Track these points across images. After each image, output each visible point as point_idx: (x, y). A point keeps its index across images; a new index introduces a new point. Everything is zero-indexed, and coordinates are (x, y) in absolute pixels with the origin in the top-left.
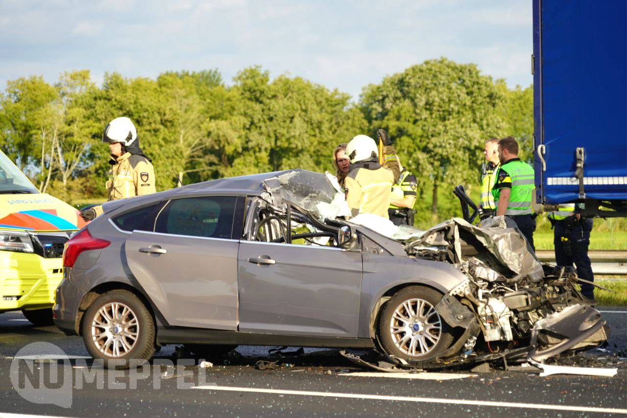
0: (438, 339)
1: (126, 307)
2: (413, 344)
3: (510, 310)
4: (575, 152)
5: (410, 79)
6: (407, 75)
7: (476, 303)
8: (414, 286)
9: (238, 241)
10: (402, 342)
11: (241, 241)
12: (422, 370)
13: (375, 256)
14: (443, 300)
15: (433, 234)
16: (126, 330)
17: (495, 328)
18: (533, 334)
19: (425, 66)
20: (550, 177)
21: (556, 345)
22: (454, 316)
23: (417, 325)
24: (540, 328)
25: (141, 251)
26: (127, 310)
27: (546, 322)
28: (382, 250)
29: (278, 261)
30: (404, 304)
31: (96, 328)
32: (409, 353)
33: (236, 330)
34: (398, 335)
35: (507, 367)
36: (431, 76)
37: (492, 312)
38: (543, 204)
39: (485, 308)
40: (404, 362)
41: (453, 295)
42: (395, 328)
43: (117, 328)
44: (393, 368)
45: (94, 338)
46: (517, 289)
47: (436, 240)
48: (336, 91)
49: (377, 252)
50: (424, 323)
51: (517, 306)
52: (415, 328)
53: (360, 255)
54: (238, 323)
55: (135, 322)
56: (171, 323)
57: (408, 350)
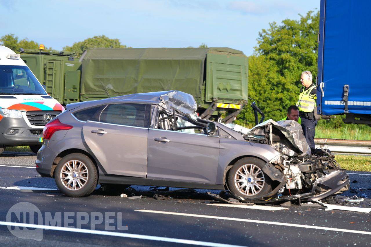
0: (262, 187)
1: (81, 162)
2: (247, 189)
3: (302, 172)
4: (344, 87)
5: (87, 45)
6: (85, 43)
7: (283, 167)
8: (249, 157)
9: (147, 129)
10: (241, 188)
11: (149, 129)
12: (253, 204)
13: (226, 140)
14: (266, 166)
15: (258, 129)
16: (80, 175)
17: (292, 182)
18: (314, 186)
19: (94, 39)
20: (326, 100)
21: (325, 193)
22: (273, 174)
23: (250, 179)
24: (318, 183)
25: (92, 132)
26: (82, 164)
27: (321, 179)
28: (230, 137)
29: (171, 141)
30: (243, 167)
31: (63, 174)
32: (245, 194)
33: (145, 177)
34: (238, 184)
35: (301, 204)
36: (97, 44)
37: (292, 173)
38: (321, 115)
39: (289, 171)
40: (243, 199)
41: (271, 163)
42: (237, 180)
43: (75, 174)
44: (237, 202)
45: (62, 180)
46: (304, 161)
47: (259, 132)
48: (51, 48)
49: (227, 138)
50: (254, 178)
51: (305, 171)
52: (249, 180)
53: (218, 139)
54: (147, 174)
55: (86, 171)
56: (108, 173)
57: (244, 192)
